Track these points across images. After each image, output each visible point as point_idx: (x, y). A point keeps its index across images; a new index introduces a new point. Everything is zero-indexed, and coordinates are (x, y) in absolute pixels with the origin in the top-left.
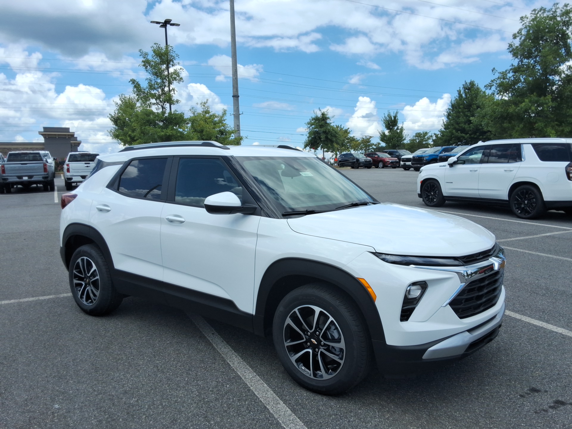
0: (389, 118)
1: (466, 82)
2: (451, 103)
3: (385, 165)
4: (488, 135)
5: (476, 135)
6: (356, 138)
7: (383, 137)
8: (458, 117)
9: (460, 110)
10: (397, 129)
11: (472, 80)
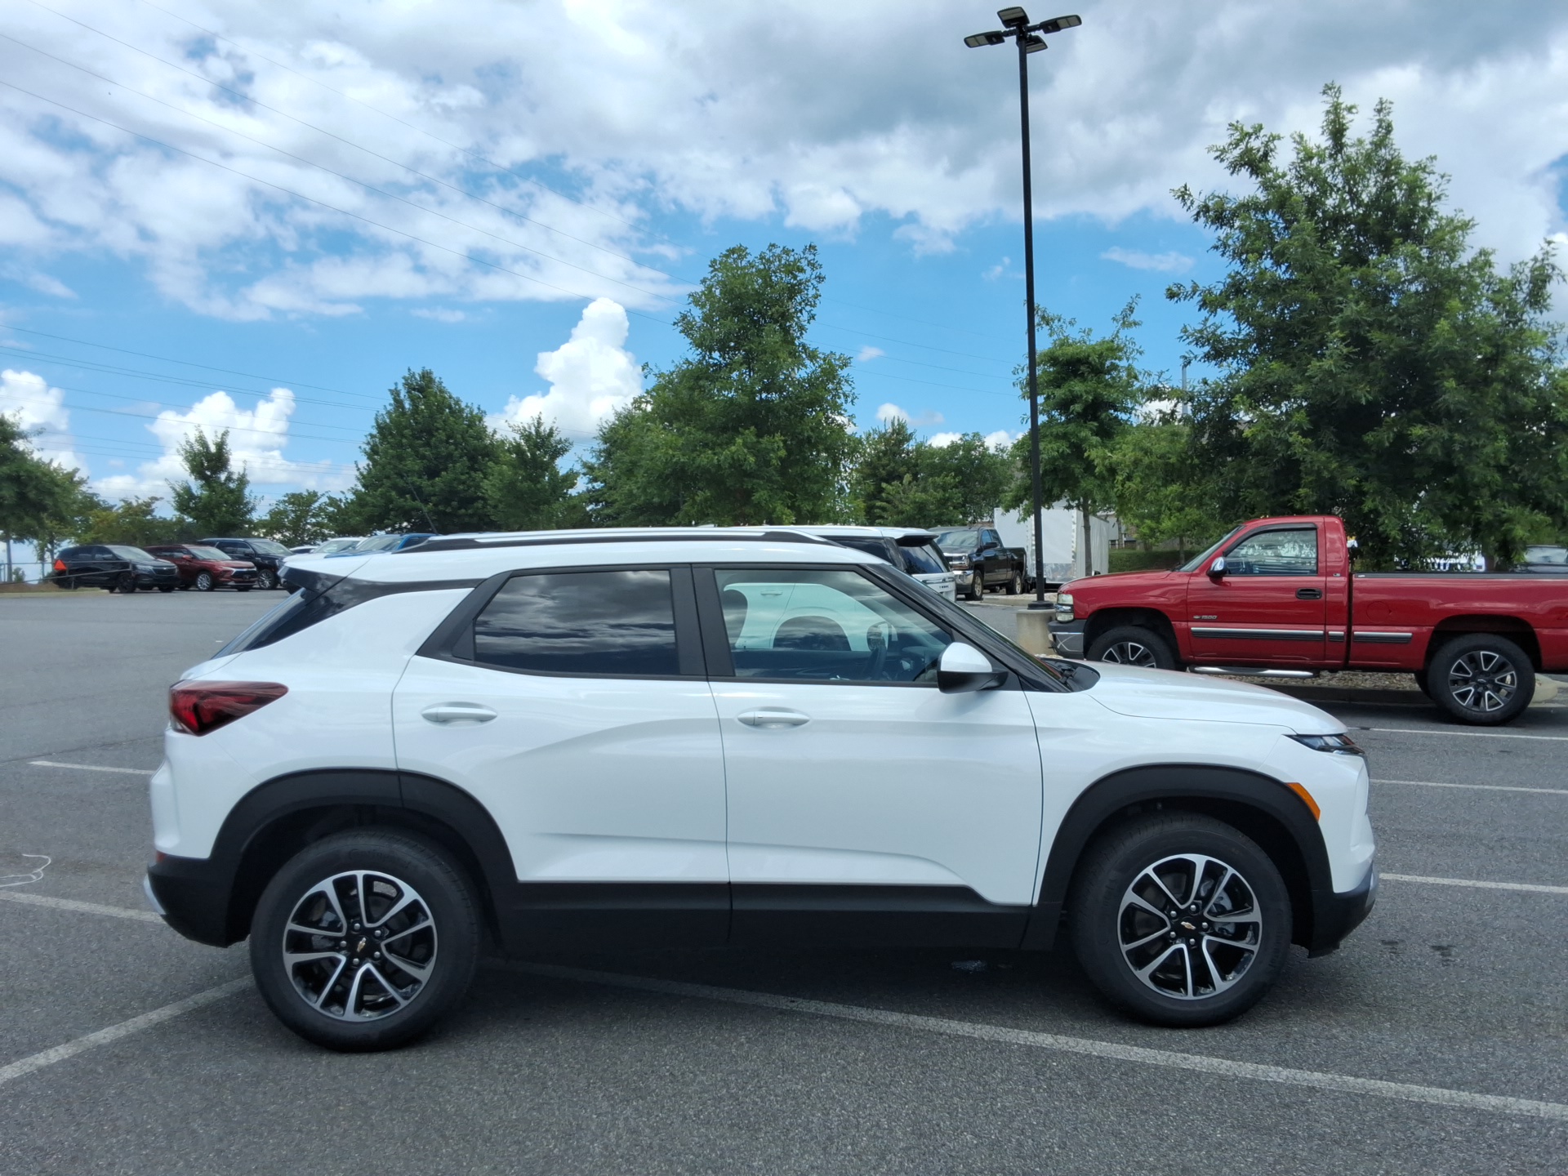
0: (202, 446)
1: (412, 370)
2: (377, 422)
3: (217, 581)
4: (478, 508)
5: (450, 505)
6: (104, 501)
7: (185, 501)
8: (400, 458)
9: (404, 441)
10: (229, 479)
11: (427, 368)
